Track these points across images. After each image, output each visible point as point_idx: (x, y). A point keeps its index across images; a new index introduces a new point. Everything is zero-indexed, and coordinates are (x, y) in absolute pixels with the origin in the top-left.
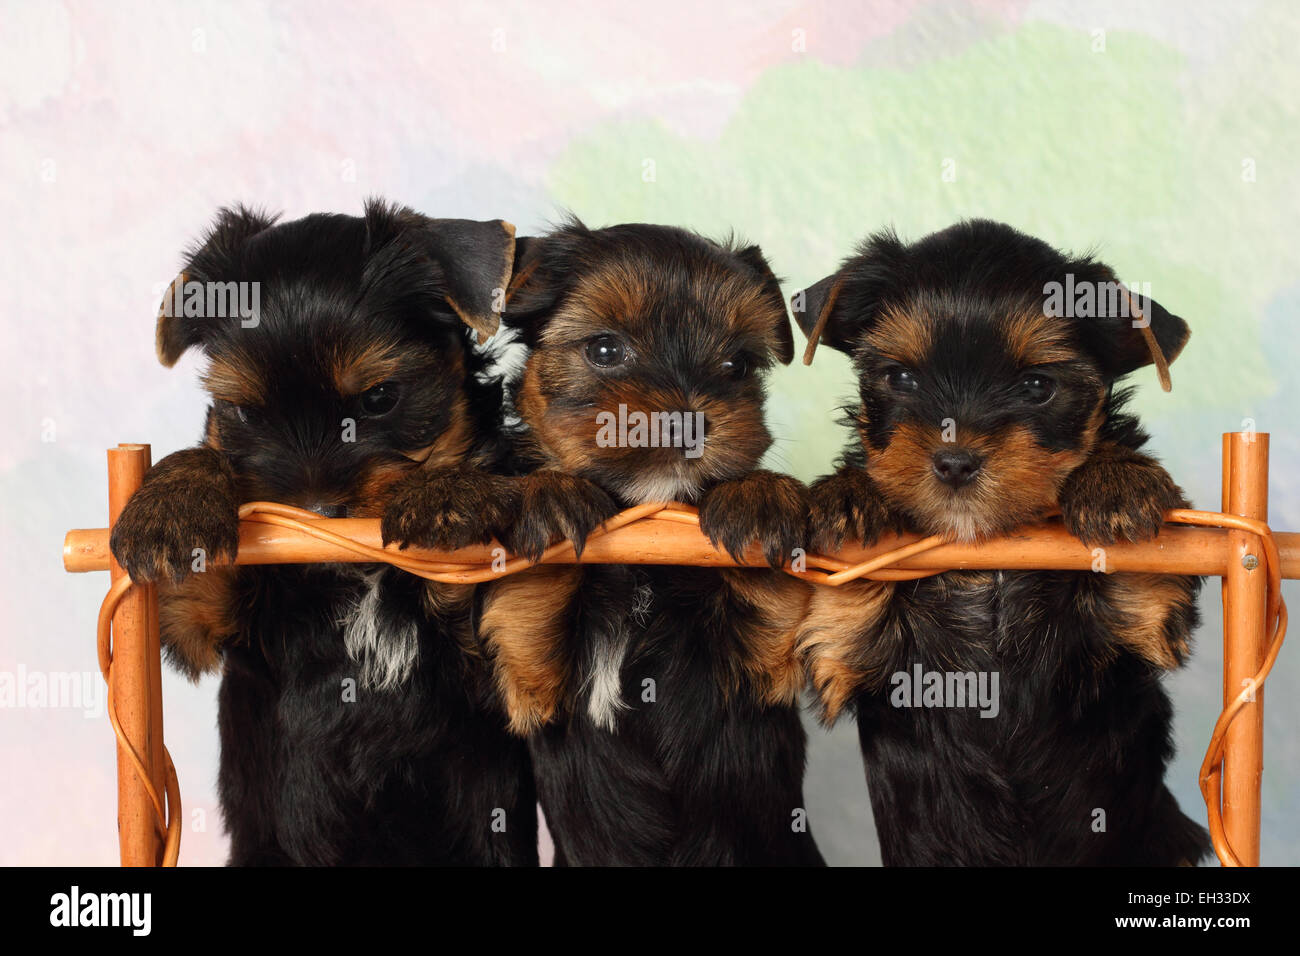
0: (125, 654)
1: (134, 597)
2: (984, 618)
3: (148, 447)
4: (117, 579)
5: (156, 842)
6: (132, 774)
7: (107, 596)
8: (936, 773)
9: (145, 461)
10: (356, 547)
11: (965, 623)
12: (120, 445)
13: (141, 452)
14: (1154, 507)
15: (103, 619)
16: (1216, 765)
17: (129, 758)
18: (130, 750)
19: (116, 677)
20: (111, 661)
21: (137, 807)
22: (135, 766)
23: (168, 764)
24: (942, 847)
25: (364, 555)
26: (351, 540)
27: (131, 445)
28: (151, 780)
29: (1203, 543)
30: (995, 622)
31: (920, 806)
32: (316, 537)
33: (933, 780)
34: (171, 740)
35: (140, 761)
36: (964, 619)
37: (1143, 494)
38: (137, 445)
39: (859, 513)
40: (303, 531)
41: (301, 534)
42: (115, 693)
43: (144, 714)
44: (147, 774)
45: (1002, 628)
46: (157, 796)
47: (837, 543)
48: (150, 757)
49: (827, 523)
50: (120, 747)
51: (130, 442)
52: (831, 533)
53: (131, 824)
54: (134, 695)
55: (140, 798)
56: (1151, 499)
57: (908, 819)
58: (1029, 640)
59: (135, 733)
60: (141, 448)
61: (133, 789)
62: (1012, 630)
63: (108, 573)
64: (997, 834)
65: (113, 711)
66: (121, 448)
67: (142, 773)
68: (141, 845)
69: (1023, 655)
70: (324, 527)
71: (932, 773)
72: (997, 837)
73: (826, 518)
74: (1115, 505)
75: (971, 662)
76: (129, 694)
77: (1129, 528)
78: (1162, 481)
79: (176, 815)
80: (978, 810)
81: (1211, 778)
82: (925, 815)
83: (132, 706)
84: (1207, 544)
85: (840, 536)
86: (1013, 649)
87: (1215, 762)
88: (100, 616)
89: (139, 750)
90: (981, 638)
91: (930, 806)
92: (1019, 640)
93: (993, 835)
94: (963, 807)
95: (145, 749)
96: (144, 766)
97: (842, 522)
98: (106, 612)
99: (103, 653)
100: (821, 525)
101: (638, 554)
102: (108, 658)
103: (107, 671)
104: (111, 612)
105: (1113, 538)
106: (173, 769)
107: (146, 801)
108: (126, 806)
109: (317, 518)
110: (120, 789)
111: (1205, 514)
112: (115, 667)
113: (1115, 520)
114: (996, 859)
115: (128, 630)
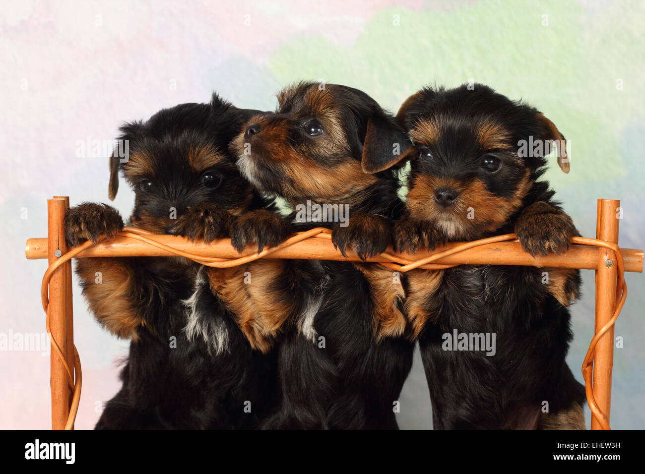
0: (55, 300)
1: (59, 272)
2: (478, 284)
3: (68, 198)
4: (52, 263)
5: (69, 392)
6: (58, 358)
7: (47, 271)
8: (457, 359)
9: (66, 206)
10: (169, 249)
11: (469, 288)
12: (54, 197)
13: (64, 201)
14: (566, 236)
15: (45, 282)
16: (590, 363)
17: (56, 351)
18: (57, 347)
19: (51, 311)
20: (48, 303)
21: (60, 374)
22: (59, 355)
23: (76, 354)
24: (460, 394)
25: (173, 253)
26: (167, 246)
27: (60, 197)
28: (67, 362)
29: (586, 253)
30: (484, 286)
31: (448, 373)
32: (150, 244)
33: (455, 363)
34: (77, 342)
35: (62, 353)
36: (469, 285)
37: (559, 230)
38: (62, 197)
39: (426, 235)
40: (143, 241)
41: (142, 242)
42: (50, 319)
43: (64, 330)
44: (65, 359)
45: (487, 289)
46: (70, 369)
47: (414, 249)
48: (66, 351)
49: (409, 240)
50: (52, 346)
51: (59, 196)
52: (411, 244)
53: (57, 383)
54: (59, 320)
55: (61, 371)
56: (564, 232)
57: (442, 380)
58: (500, 294)
59: (59, 339)
60: (63, 199)
61: (58, 366)
62: (492, 290)
63: (48, 259)
64: (487, 386)
65: (49, 328)
66: (54, 199)
67: (62, 358)
68: (61, 393)
69: (498, 301)
70: (153, 239)
71: (454, 358)
72: (486, 388)
73: (409, 236)
74: (546, 236)
75: (474, 306)
76: (57, 319)
77: (555, 248)
78: (567, 221)
79: (79, 379)
80: (477, 375)
81: (588, 369)
82: (451, 377)
83: (58, 325)
84: (588, 254)
85: (416, 246)
86: (493, 299)
87: (590, 361)
88: (43, 281)
89: (61, 347)
90: (477, 294)
91: (454, 373)
92: (495, 294)
93: (484, 386)
94: (470, 374)
95: (64, 347)
96: (63, 356)
97: (416, 239)
98: (46, 279)
99: (44, 299)
100: (406, 240)
101: (308, 255)
102: (46, 302)
103: (46, 308)
104: (48, 280)
105: (547, 253)
106: (78, 356)
107: (64, 372)
108: (54, 374)
109: (150, 234)
110: (52, 366)
111: (587, 240)
112: (50, 306)
113: (547, 244)
114: (486, 398)
115: (57, 288)
